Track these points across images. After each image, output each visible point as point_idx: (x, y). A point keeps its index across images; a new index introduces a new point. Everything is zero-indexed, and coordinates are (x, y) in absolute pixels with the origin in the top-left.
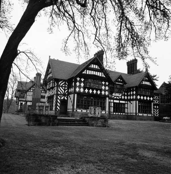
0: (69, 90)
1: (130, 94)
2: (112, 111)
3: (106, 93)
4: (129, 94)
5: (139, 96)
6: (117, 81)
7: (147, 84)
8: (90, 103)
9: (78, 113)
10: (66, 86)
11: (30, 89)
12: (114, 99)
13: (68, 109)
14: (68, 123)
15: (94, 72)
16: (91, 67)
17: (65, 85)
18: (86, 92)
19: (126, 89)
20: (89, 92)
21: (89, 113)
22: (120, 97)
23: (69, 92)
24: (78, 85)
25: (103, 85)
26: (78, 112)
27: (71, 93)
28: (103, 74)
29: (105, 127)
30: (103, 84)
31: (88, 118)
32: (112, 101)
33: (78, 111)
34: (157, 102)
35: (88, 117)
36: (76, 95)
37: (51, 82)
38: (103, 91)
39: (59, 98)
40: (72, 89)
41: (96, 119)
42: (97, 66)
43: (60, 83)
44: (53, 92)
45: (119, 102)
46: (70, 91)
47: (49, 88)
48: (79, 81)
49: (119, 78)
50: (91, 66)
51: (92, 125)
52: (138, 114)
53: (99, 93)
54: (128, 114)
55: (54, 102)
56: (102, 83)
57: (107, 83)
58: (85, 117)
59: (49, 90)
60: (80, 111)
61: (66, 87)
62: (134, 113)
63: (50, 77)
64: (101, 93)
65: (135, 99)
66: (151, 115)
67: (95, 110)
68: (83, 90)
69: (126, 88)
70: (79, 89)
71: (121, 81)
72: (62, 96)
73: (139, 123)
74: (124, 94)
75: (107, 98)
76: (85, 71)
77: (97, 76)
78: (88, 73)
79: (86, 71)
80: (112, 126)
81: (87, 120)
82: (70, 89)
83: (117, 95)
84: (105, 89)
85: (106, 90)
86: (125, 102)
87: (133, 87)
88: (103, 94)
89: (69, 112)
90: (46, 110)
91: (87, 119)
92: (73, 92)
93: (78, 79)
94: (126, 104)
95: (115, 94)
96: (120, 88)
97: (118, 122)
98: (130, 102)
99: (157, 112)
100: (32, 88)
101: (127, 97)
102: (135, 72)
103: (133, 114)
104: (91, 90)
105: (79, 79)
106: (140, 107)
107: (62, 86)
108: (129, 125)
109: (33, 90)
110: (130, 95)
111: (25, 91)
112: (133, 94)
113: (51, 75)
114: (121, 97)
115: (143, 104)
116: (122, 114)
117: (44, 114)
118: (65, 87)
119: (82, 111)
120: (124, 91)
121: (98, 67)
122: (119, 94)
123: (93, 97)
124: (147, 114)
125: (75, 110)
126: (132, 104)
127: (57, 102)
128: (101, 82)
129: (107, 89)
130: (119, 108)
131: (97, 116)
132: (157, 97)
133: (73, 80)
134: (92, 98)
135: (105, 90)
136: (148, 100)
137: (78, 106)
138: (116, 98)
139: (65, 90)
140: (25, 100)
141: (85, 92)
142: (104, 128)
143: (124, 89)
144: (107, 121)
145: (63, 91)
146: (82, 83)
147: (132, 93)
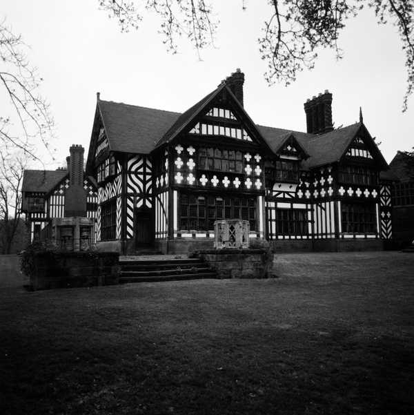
0: (157, 183)
1: (319, 184)
2: (274, 232)
3: (256, 184)
4: (316, 184)
5: (342, 188)
6: (282, 151)
7: (361, 155)
8: (215, 213)
9: (184, 241)
10: (148, 170)
11: (57, 187)
12: (277, 200)
13: (158, 234)
14: (156, 274)
15: (222, 128)
16: (211, 114)
17: (145, 170)
18: (204, 184)
19: (307, 172)
20: (211, 184)
21: (216, 240)
22: (293, 195)
23: (157, 186)
24: (179, 167)
25: (246, 163)
26: (184, 238)
27: (161, 190)
28: (245, 133)
29: (266, 277)
30: (248, 160)
31: (215, 256)
32: (272, 204)
33: (183, 235)
34: (386, 201)
35: (215, 252)
36: (175, 193)
37: (107, 162)
38: (248, 180)
39: (131, 205)
40: (164, 177)
41: (239, 255)
42: (227, 112)
43: (130, 163)
44: (113, 191)
45: (292, 206)
46: (160, 184)
47: (103, 180)
48: (181, 156)
49: (287, 143)
50: (213, 112)
51: (229, 276)
52: (343, 237)
53: (237, 186)
54: (316, 237)
55: (118, 215)
56: (246, 159)
57: (258, 158)
58: (203, 253)
59: (103, 185)
60: (190, 235)
61: (148, 174)
62: (331, 234)
63: (102, 151)
64: (242, 185)
65: (332, 196)
66: (374, 236)
67: (232, 228)
68: (194, 179)
69: (307, 170)
70: (182, 178)
71: (295, 150)
72: (138, 198)
73: (355, 260)
74: (304, 185)
75: (261, 197)
76: (198, 126)
77: (230, 139)
78: (204, 132)
79: (201, 126)
80: (285, 274)
81: (211, 259)
82: (159, 180)
83: (285, 188)
84: (253, 173)
85: (257, 177)
86: (307, 207)
87: (326, 166)
88: (249, 187)
89: (160, 241)
90: (82, 238)
91: (209, 258)
92: (167, 186)
93: (179, 149)
94: (309, 210)
95: (280, 186)
96: (291, 169)
97: (300, 260)
98: (321, 206)
99: (387, 229)
100: (62, 186)
101: (312, 192)
102: (326, 127)
103: (329, 237)
104: (215, 177)
105: (182, 149)
106: (347, 218)
107: (136, 173)
108: (329, 267)
109: (64, 189)
110: (319, 188)
111: (45, 193)
112: (326, 182)
113: (106, 146)
114: (296, 193)
115: (352, 209)
116: (299, 237)
117: (78, 250)
118: (145, 174)
119: (194, 235)
120: (301, 177)
121: (230, 116)
122: (291, 187)
123: (221, 197)
124: (366, 235)
125: (175, 236)
126: (325, 210)
127: (125, 215)
128: (243, 156)
129: (258, 174)
130: (290, 222)
131: (240, 248)
132: (387, 189)
133: (166, 153)
134: (221, 199)
135: (253, 177)
136: (367, 196)
137: (183, 224)
138: (281, 196)
139: (145, 182)
140: (46, 216)
141: (200, 183)
142: (262, 280)
143: (302, 172)
144: (271, 261)
145: (141, 185)
146: (191, 160)
147: (323, 181)
